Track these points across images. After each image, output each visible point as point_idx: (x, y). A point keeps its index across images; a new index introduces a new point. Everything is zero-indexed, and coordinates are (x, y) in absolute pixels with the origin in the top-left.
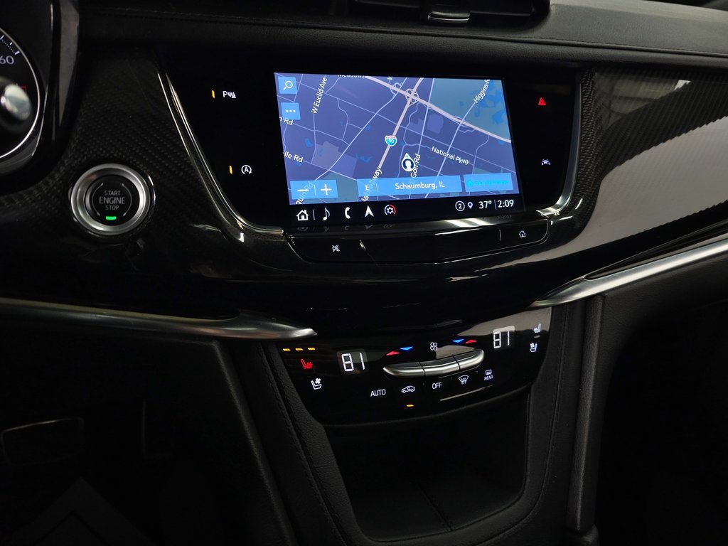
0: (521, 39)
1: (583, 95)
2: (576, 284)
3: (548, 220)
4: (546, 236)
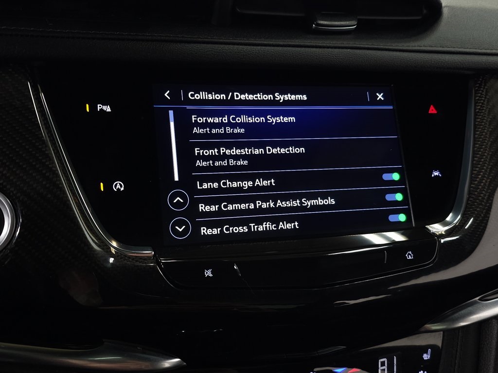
0: (410, 48)
1: (476, 103)
2: (469, 306)
3: (438, 238)
4: (436, 256)
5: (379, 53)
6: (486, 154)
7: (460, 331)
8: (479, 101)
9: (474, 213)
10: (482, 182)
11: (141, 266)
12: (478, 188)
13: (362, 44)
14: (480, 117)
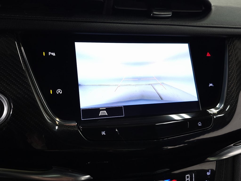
0: (198, 25)
1: (229, 51)
2: (228, 149)
3: (213, 116)
4: (212, 124)
5: (183, 27)
6: (234, 75)
7: (224, 161)
8: (230, 50)
9: (230, 103)
10: (233, 89)
11: (71, 130)
12: (231, 92)
13: (174, 23)
14: (231, 58)
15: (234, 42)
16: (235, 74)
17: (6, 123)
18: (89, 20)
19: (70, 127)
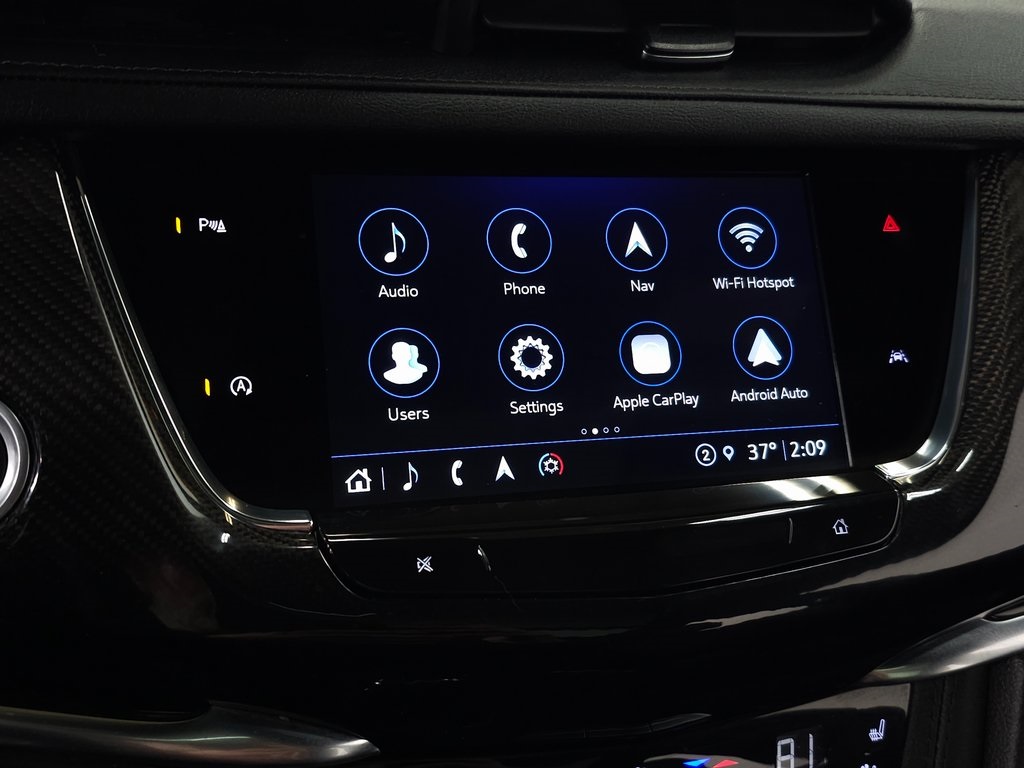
0: (845, 98)
1: (981, 210)
3: (900, 492)
4: (895, 529)
5: (778, 108)
6: (1001, 317)
7: (947, 683)
8: (987, 207)
9: (975, 439)
10: (994, 375)
11: (287, 550)
12: (985, 388)
13: (743, 91)
14: (990, 239)
15: (1005, 173)
16: (1003, 311)
17: (16, 521)
18: (372, 79)
19: (286, 539)
